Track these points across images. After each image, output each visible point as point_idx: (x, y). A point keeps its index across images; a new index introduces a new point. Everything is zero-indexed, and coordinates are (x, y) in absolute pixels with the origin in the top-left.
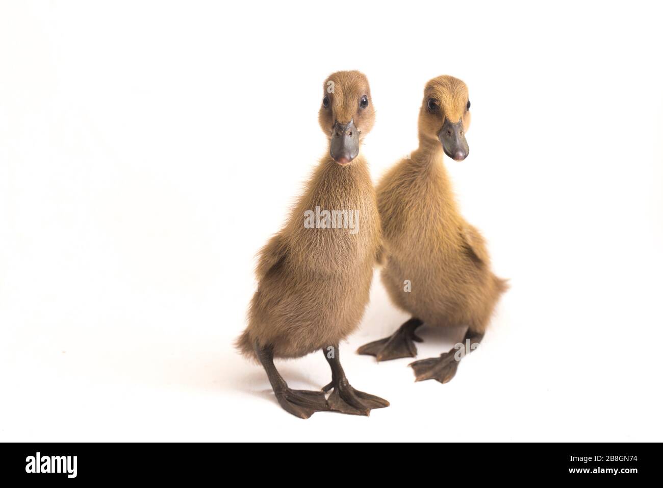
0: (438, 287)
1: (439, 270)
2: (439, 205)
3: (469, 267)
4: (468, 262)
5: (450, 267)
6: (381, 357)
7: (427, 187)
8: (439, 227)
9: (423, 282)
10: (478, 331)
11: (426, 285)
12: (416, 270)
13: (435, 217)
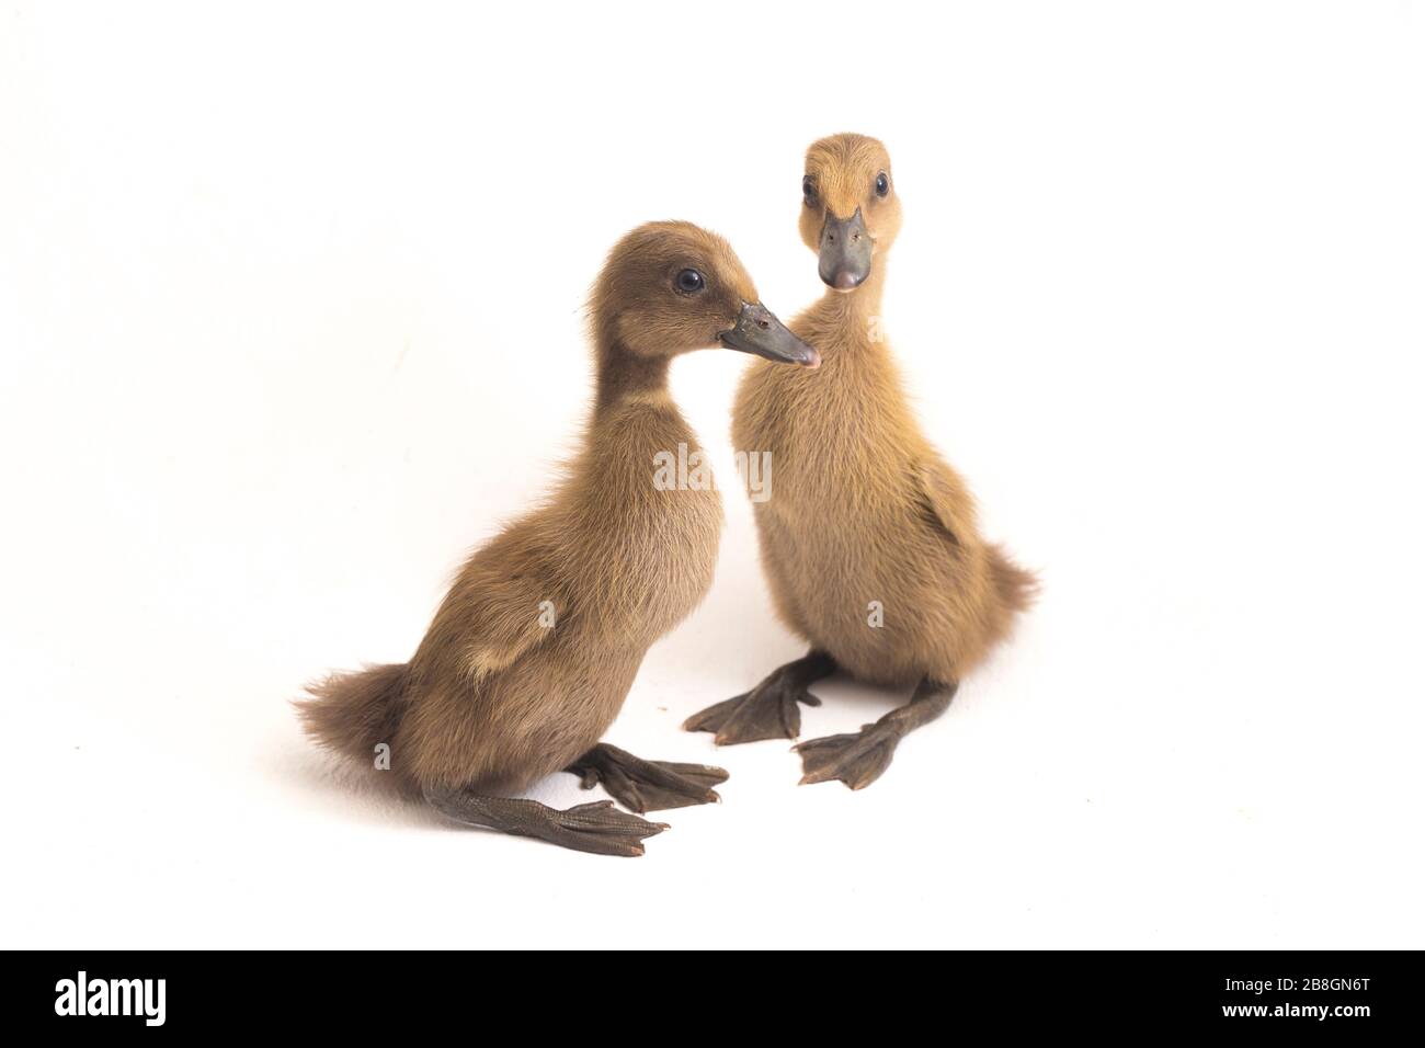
0: (870, 588)
1: (870, 548)
2: (861, 409)
3: (932, 550)
4: (929, 539)
5: (891, 542)
6: (724, 737)
7: (839, 365)
8: (861, 454)
9: (838, 574)
10: (944, 678)
11: (845, 582)
12: (822, 546)
13: (852, 429)
